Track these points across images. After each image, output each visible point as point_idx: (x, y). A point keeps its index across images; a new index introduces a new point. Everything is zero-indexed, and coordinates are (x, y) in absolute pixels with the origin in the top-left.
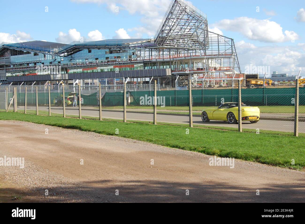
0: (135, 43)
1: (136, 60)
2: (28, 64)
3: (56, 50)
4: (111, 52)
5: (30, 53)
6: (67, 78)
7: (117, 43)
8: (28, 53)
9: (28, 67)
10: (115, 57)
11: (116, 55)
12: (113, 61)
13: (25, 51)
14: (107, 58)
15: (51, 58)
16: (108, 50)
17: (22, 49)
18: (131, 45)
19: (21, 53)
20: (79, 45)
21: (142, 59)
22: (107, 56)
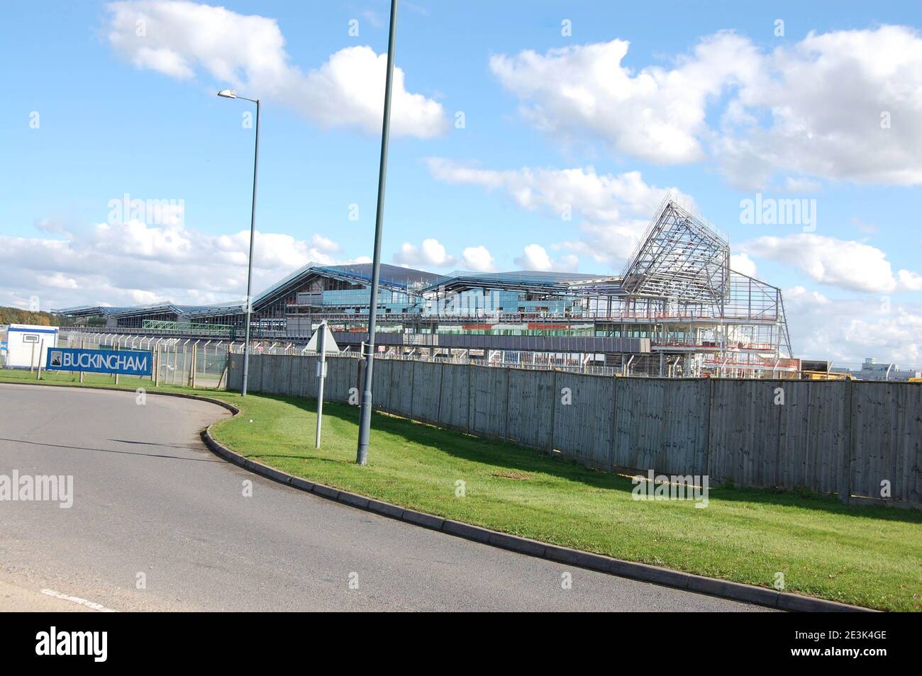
0: (581, 282)
1: (580, 317)
2: (358, 309)
3: (418, 285)
4: (529, 298)
5: (365, 288)
6: (436, 343)
7: (543, 281)
8: (359, 287)
9: (357, 316)
10: (538, 309)
11: (540, 304)
12: (533, 316)
13: (353, 284)
14: (521, 309)
15: (405, 301)
16: (523, 293)
17: (350, 280)
18: (573, 285)
19: (345, 286)
20: (466, 279)
21: (591, 315)
22: (521, 304)
